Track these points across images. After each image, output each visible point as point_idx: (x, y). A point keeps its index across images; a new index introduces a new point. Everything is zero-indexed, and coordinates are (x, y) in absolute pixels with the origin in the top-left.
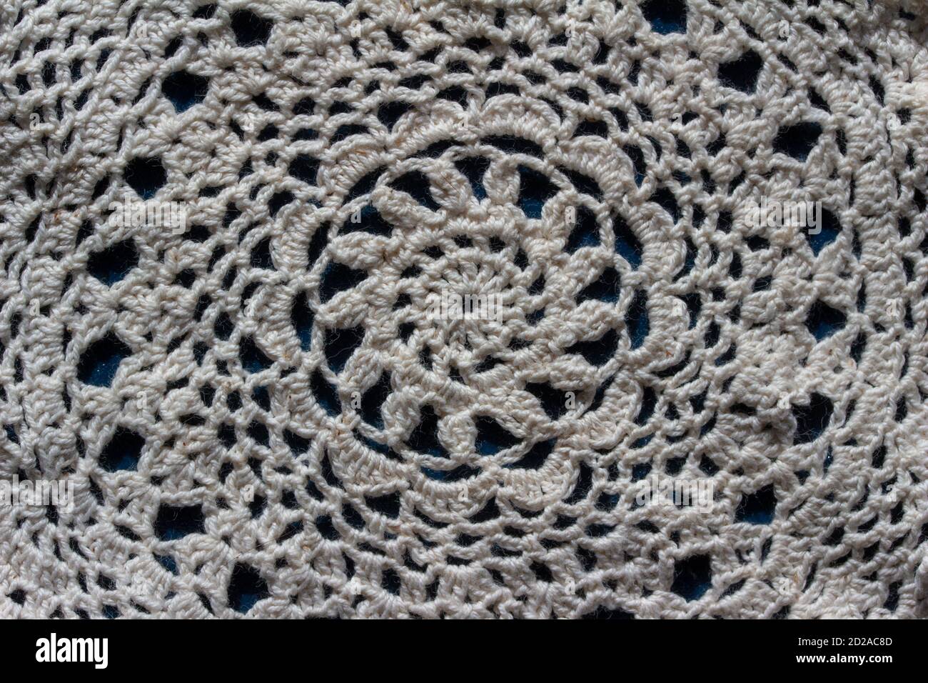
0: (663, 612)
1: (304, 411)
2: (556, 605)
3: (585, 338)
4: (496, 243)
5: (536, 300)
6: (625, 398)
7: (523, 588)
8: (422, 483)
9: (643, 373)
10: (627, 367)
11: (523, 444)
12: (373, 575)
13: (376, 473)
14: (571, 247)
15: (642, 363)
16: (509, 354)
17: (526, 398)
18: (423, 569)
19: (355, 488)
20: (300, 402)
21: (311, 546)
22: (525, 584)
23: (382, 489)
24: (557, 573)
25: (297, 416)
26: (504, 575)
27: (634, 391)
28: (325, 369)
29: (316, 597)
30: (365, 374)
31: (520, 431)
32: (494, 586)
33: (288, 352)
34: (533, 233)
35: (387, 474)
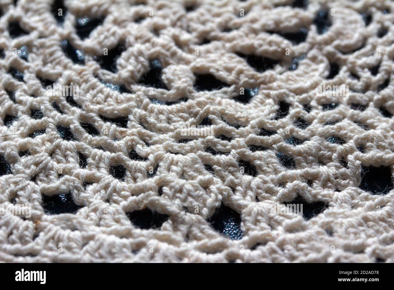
0: (353, 201)
1: (54, 60)
2: (260, 191)
3: (282, 26)
6: (314, 66)
7: (231, 177)
8: (147, 104)
9: (329, 48)
10: (316, 46)
11: (232, 87)
12: (102, 165)
13: (109, 99)
15: (328, 42)
16: (221, 34)
17: (233, 58)
18: (145, 159)
19: (92, 107)
20: (52, 54)
21: (51, 141)
22: (233, 175)
23: (113, 110)
24: (260, 166)
25: (49, 65)
26: (215, 166)
27: (322, 61)
28: (75, 36)
29: (52, 177)
30: (106, 37)
31: (230, 78)
32: (205, 172)
33: (46, 26)
35: (118, 102)
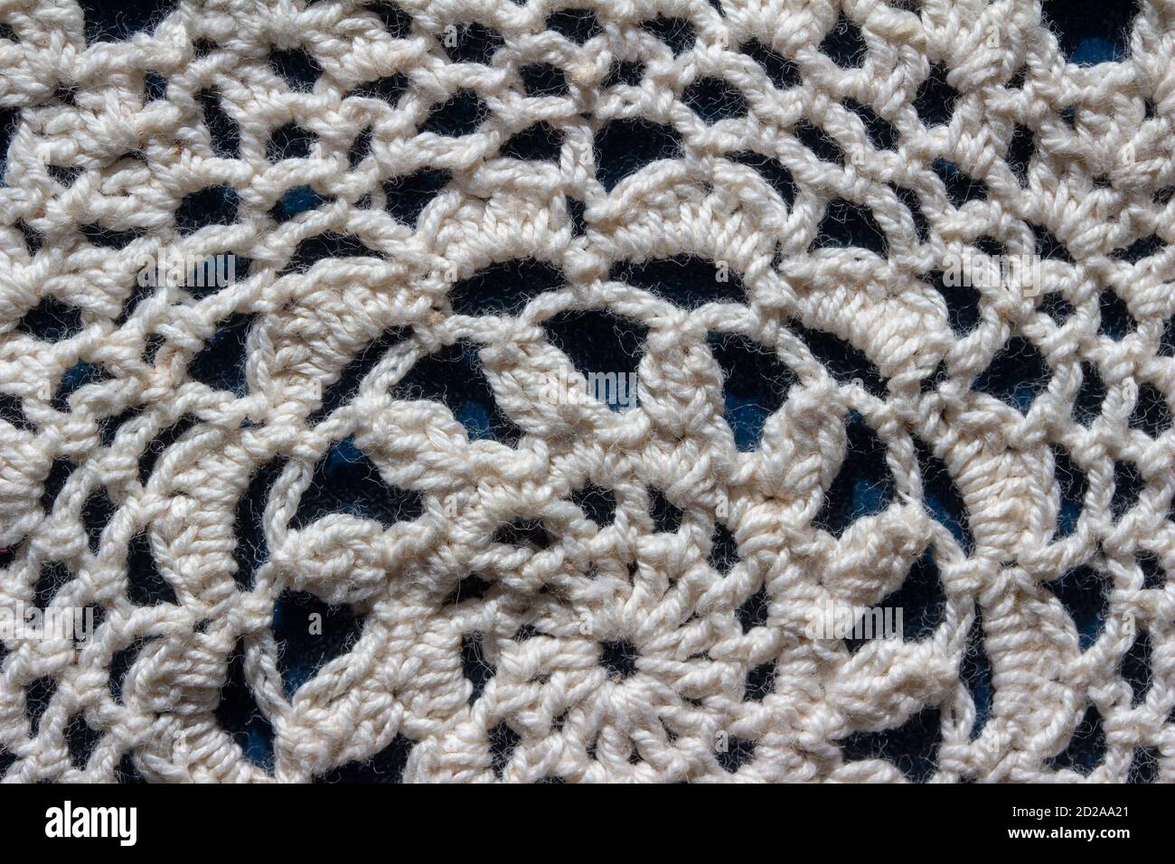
4: (666, 513)
5: (761, 639)
14: (834, 516)
34: (749, 488)
